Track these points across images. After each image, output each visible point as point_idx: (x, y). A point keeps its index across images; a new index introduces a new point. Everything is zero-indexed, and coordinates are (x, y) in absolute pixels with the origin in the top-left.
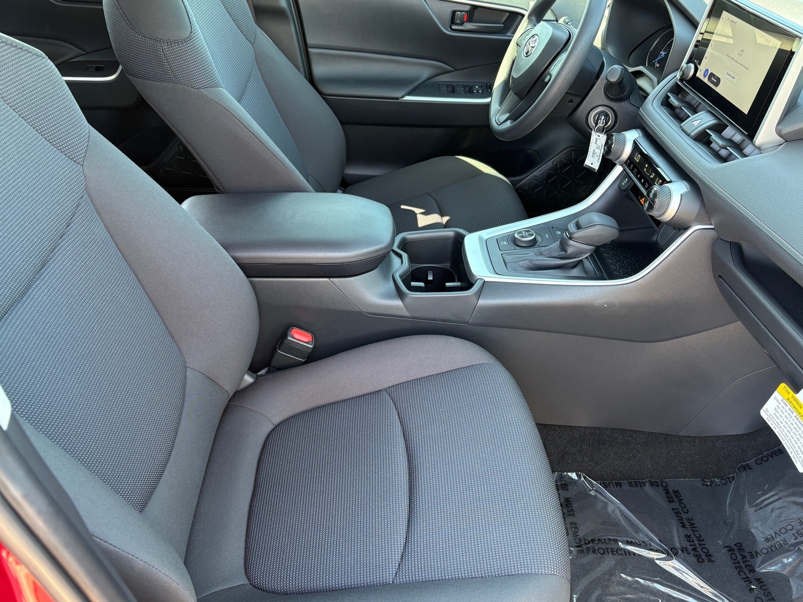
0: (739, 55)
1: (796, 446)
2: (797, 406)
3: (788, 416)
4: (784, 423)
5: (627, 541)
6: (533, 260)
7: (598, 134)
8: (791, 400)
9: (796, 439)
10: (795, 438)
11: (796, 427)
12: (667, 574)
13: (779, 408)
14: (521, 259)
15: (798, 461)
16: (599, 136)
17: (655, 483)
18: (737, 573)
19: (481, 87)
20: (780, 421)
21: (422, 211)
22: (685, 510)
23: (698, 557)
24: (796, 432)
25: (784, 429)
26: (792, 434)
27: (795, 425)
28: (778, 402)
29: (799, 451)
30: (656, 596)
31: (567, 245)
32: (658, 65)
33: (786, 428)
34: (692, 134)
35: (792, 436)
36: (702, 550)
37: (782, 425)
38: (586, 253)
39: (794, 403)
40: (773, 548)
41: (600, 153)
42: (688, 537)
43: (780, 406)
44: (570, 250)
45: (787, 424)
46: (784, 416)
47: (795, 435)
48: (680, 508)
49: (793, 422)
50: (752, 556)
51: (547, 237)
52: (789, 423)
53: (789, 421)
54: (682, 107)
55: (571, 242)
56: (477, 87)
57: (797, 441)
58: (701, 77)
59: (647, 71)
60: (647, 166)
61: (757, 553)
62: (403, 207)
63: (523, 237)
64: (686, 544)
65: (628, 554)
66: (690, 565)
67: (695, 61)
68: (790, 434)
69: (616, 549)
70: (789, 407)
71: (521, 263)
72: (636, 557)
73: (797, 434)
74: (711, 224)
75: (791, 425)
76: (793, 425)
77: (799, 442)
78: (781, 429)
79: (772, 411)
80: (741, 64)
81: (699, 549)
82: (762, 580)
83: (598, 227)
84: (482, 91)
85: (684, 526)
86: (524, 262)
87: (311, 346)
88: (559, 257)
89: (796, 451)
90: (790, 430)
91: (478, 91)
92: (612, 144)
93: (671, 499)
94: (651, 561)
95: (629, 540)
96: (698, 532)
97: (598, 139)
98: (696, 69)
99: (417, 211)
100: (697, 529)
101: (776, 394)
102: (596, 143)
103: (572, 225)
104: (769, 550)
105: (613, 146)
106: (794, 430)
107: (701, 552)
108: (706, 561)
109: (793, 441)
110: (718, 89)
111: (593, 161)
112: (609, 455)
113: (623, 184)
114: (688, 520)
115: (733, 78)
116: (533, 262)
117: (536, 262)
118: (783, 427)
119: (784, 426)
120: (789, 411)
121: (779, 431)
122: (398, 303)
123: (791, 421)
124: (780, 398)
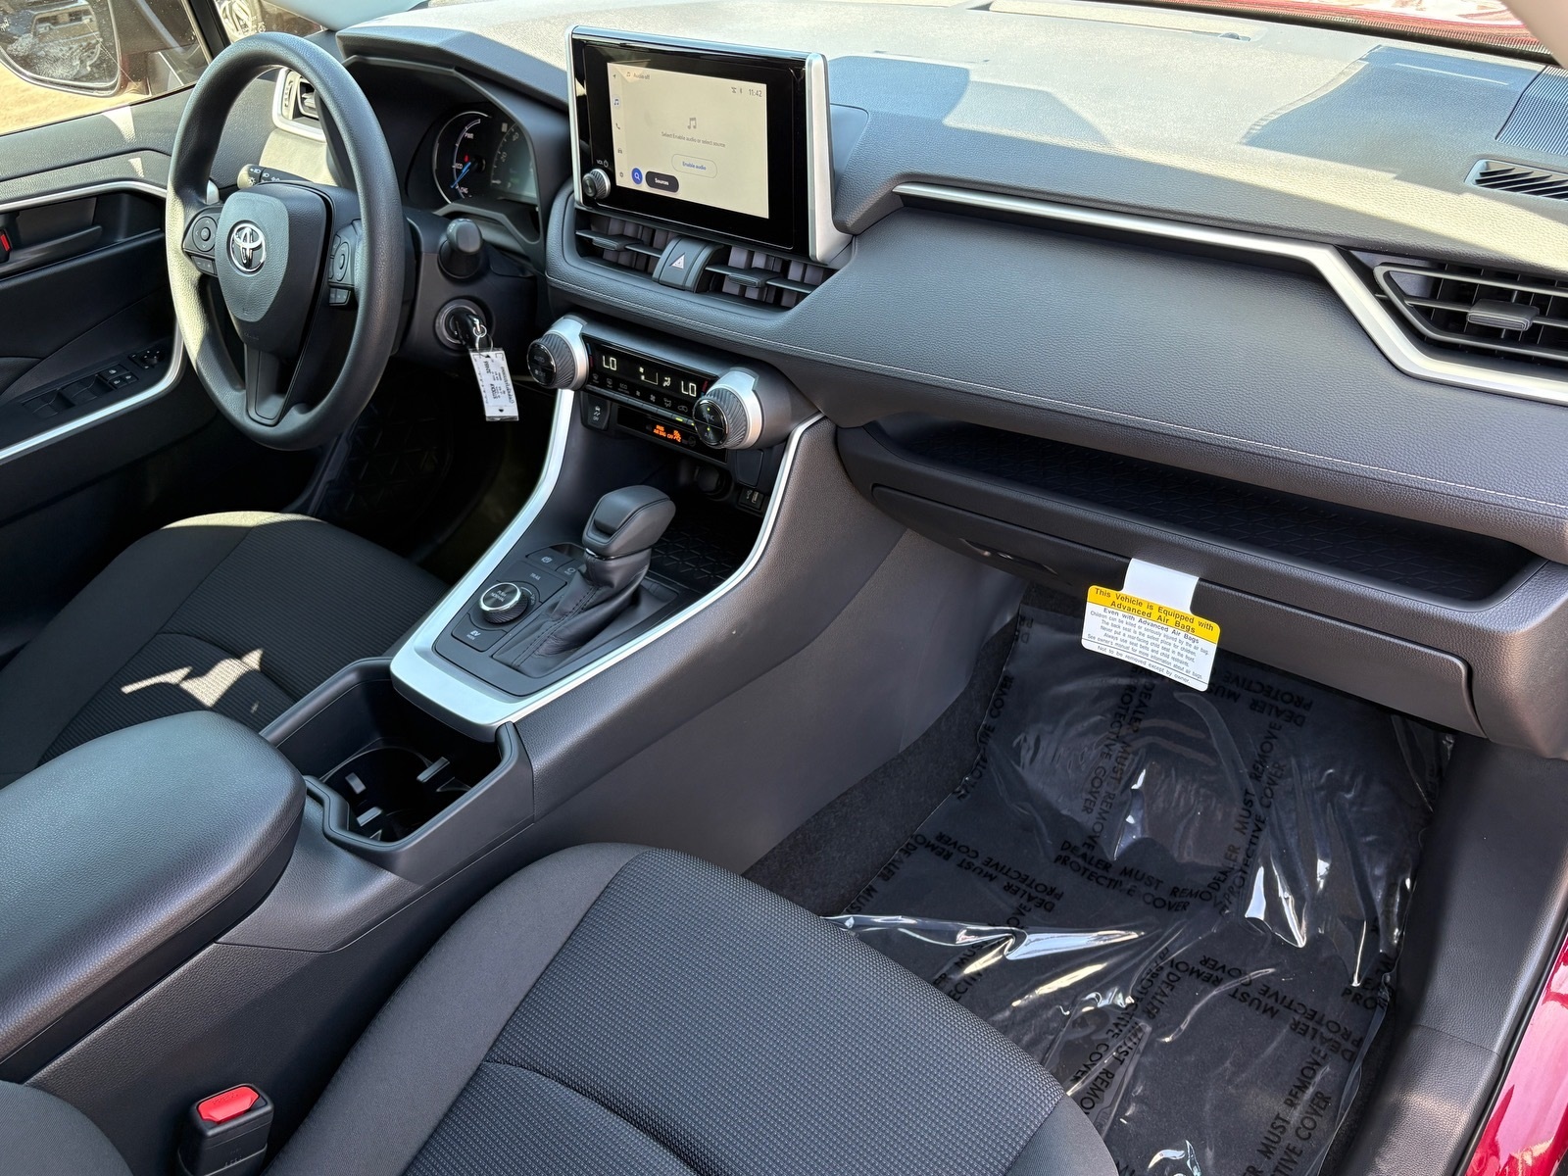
0: (689, 127)
1: (1170, 660)
2: (1132, 606)
3: (1128, 627)
4: (1129, 640)
5: (956, 964)
6: (560, 632)
7: (485, 354)
8: (1118, 602)
9: (1163, 651)
10: (1161, 651)
11: (1151, 634)
12: (1035, 964)
13: (1108, 624)
14: (536, 644)
15: (1188, 678)
16: (488, 356)
17: (910, 847)
18: (1095, 884)
19: (120, 367)
20: (1121, 640)
21: (185, 671)
22: (971, 854)
23: (1042, 904)
24: (1155, 642)
25: (1135, 648)
26: (1151, 648)
27: (1147, 633)
28: (1100, 615)
29: (1179, 664)
30: (1051, 1007)
31: (607, 571)
32: (465, 190)
33: (1136, 645)
34: (689, 283)
35: (1153, 651)
36: (1037, 891)
37: (1127, 645)
38: (642, 567)
39: (1125, 603)
40: (1104, 815)
41: (507, 385)
42: (1007, 888)
43: (1107, 620)
44: (616, 579)
45: (1133, 638)
46: (1121, 630)
47: (1158, 646)
48: (965, 856)
49: (1142, 631)
50: (1091, 847)
51: (538, 578)
52: (1137, 635)
53: (1135, 632)
54: (628, 247)
55: (612, 564)
56: (114, 372)
57: (1165, 652)
58: (632, 185)
59: (471, 208)
60: (642, 370)
61: (1091, 838)
62: (127, 689)
63: (498, 603)
64: (1014, 901)
65: (972, 982)
66: (1045, 925)
67: (598, 162)
68: (1148, 649)
69: (953, 988)
70: (1121, 613)
71: (541, 650)
72: (984, 976)
73: (1159, 643)
74: (819, 412)
75: (1141, 637)
76: (1143, 635)
77: (1170, 653)
78: (1130, 651)
79: (1100, 634)
80: (704, 142)
81: (1034, 893)
82: (1128, 869)
83: (641, 515)
84: (131, 374)
85: (992, 878)
86: (545, 645)
87: (269, 1108)
88: (600, 600)
89: (1175, 666)
90: (1144, 644)
91: (122, 379)
92: (548, 359)
93: (945, 853)
94: (1004, 963)
95: (957, 960)
96: (1012, 871)
97: (490, 363)
98: (612, 176)
99: (173, 677)
100: (1008, 867)
101: (1089, 607)
102: (489, 371)
103: (591, 534)
104: (1101, 821)
105: (553, 363)
106: (1150, 641)
107: (1040, 895)
108: (1055, 901)
109: (1158, 656)
110: (681, 195)
111: (500, 402)
112: (834, 858)
113: (596, 419)
114: (987, 864)
115: (702, 168)
116: (561, 635)
117: (568, 633)
118: (1131, 646)
119: (1131, 643)
120: (1125, 620)
121: (1129, 654)
122: (386, 879)
123: (1138, 631)
124: (1100, 609)
